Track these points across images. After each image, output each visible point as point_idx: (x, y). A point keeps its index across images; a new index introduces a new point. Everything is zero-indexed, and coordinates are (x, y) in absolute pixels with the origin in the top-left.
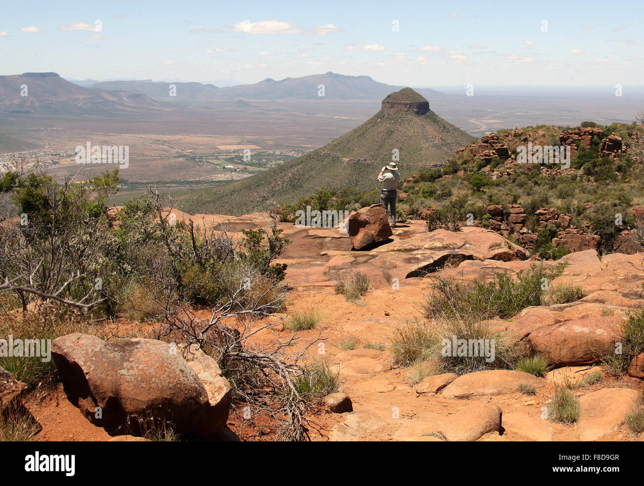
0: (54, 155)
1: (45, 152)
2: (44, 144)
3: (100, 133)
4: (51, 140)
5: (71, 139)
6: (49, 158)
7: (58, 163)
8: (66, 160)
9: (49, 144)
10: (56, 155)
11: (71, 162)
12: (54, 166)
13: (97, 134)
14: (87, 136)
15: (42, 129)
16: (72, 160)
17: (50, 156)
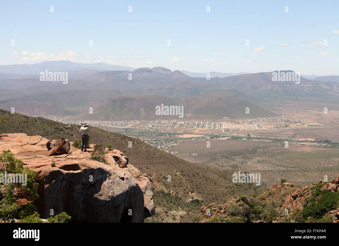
0: (286, 121)
1: (281, 119)
2: (281, 114)
3: (317, 109)
4: (286, 112)
5: (298, 112)
6: (283, 123)
7: (288, 126)
8: (293, 125)
9: (285, 115)
10: (288, 121)
11: (296, 126)
12: (286, 128)
13: (314, 110)
14: (308, 110)
15: (281, 105)
16: (297, 125)
17: (284, 122)
